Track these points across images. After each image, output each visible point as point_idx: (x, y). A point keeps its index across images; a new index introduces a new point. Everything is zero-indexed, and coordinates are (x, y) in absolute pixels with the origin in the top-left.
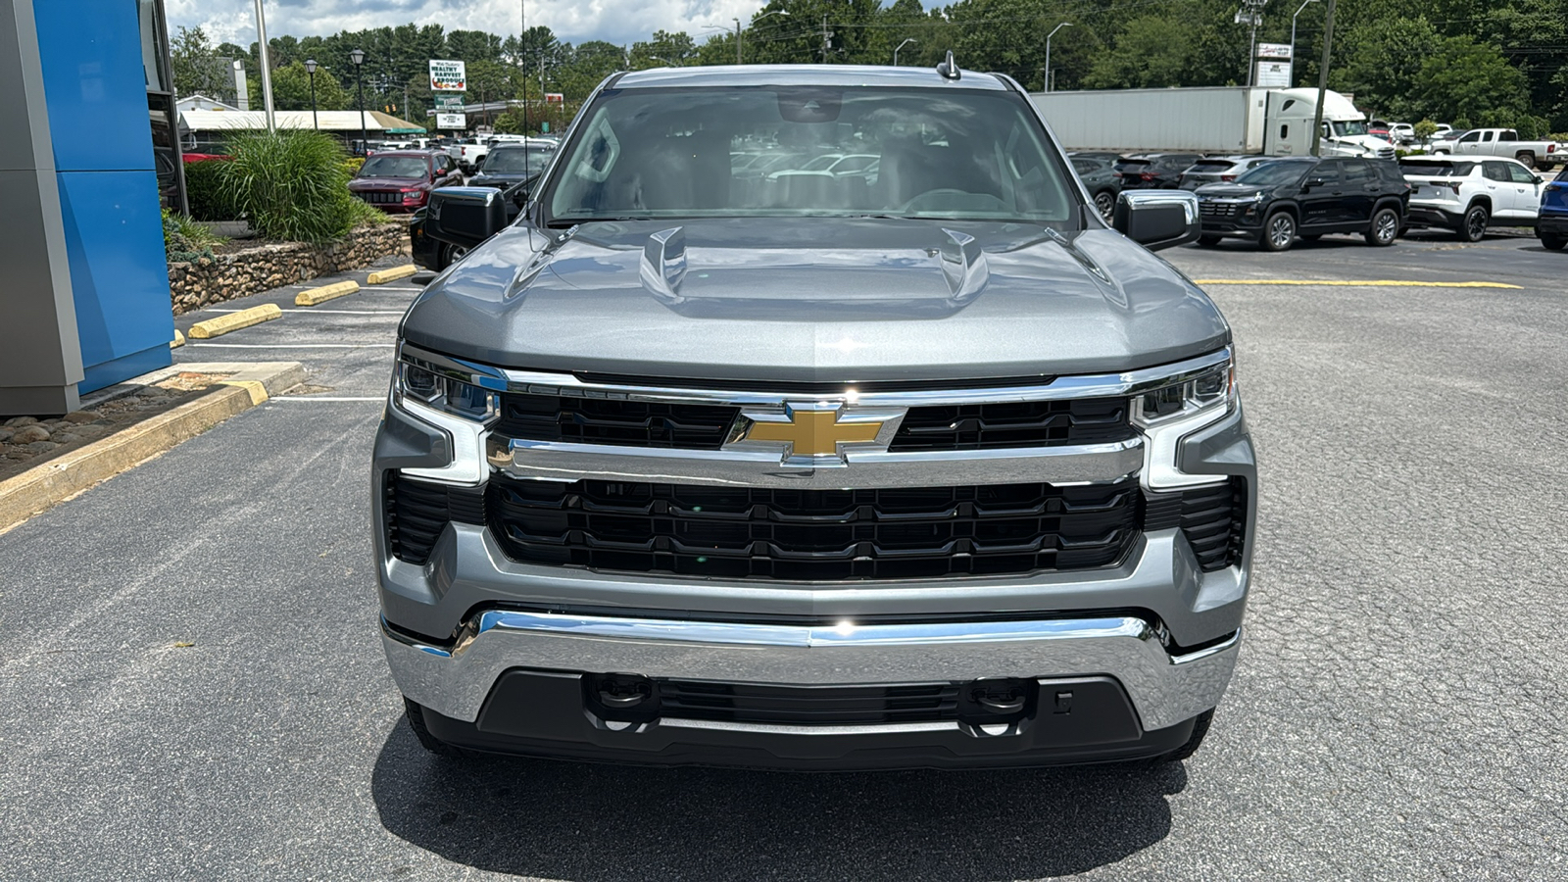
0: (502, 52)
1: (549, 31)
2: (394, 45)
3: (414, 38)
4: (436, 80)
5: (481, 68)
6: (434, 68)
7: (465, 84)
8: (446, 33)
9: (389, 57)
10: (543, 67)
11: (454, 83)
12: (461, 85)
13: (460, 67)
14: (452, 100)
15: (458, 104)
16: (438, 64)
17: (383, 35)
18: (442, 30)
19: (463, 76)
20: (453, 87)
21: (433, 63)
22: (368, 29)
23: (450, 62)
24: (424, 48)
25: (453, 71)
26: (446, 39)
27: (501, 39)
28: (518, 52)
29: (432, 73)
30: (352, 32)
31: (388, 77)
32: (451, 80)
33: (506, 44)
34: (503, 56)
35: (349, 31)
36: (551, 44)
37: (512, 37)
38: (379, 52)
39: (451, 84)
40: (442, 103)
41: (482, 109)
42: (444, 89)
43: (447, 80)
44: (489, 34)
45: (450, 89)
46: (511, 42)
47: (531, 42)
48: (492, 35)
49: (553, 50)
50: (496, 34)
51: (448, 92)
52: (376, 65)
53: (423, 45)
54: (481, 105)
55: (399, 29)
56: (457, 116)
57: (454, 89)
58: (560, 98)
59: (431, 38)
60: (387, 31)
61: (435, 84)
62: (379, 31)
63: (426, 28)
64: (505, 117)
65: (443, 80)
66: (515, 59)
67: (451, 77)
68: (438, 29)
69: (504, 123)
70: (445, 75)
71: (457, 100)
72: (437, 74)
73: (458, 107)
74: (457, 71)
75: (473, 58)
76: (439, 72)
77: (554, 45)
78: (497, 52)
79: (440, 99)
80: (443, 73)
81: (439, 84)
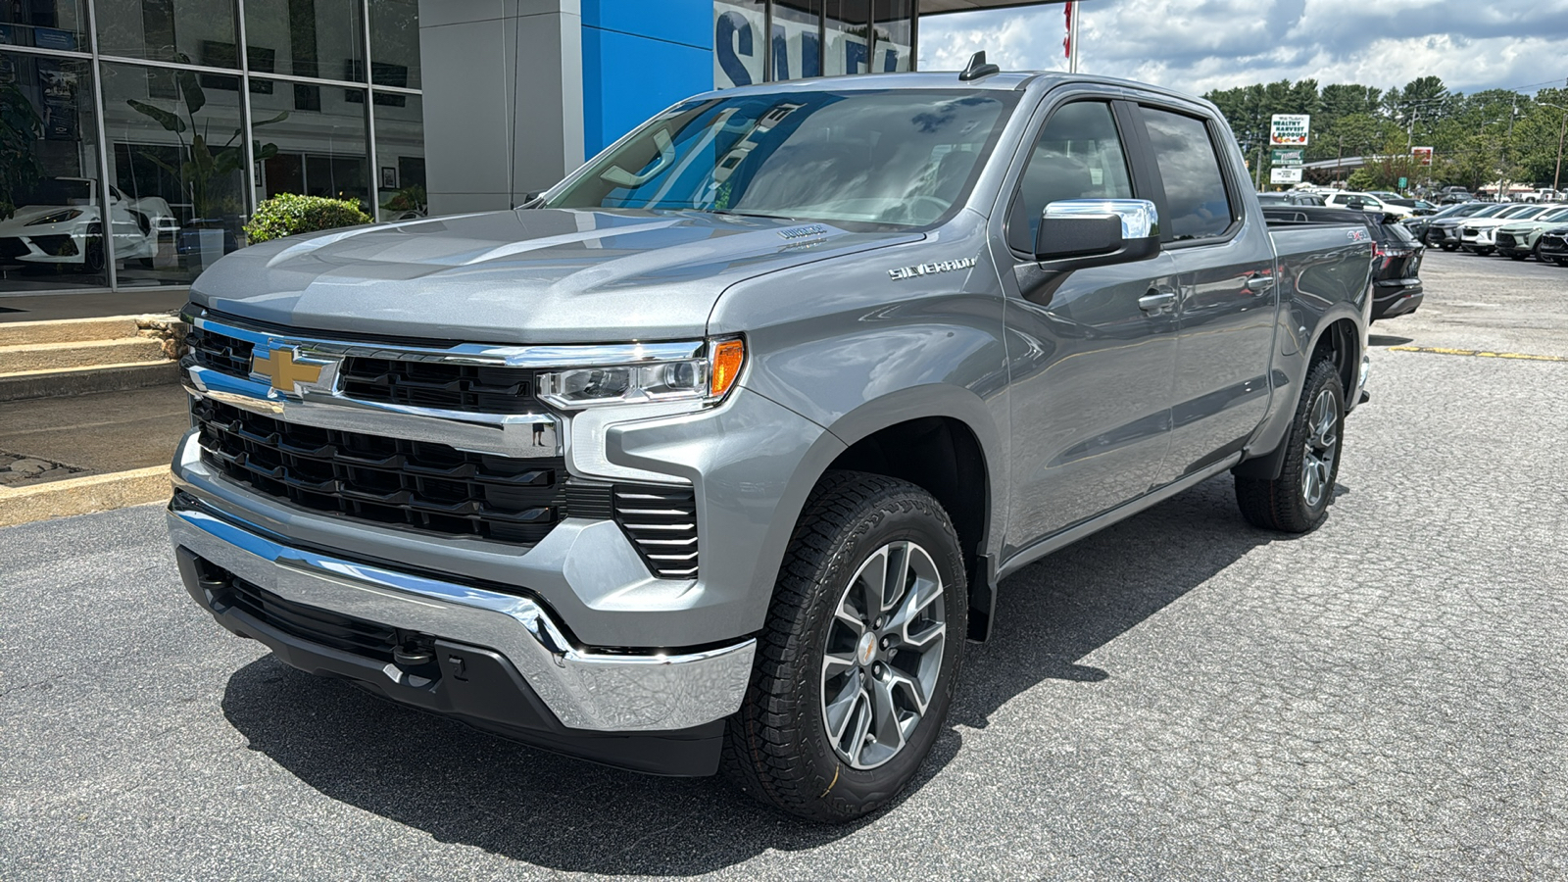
0: (1380, 104)
1: (1439, 81)
2: (1264, 102)
3: (1286, 94)
4: (1276, 135)
5: (1352, 122)
6: (1275, 123)
7: (1307, 138)
8: (1320, 89)
9: (1257, 113)
10: (1414, 119)
11: (1295, 138)
12: (1302, 139)
13: (1304, 121)
14: (1291, 154)
15: (1296, 159)
16: (1281, 118)
17: (1253, 92)
18: (1316, 85)
19: (1306, 130)
20: (1294, 141)
21: (1276, 118)
22: (1239, 88)
23: (1294, 116)
24: (1294, 104)
25: (1297, 126)
26: (1320, 94)
27: (1381, 92)
28: (1398, 105)
29: (1274, 128)
30: (1223, 91)
31: (1253, 135)
32: (1293, 135)
33: (1386, 97)
34: (1380, 110)
35: (1219, 90)
36: (1439, 94)
37: (1394, 90)
38: (1247, 109)
39: (1291, 138)
40: (1279, 158)
41: (1337, 165)
42: (1284, 143)
43: (1289, 135)
44: (1368, 87)
45: (1290, 143)
46: (1393, 95)
47: (1416, 93)
48: (1372, 88)
49: (1441, 101)
50: (1376, 87)
51: (1288, 147)
52: (1241, 123)
53: (1294, 101)
54: (1337, 161)
55: (1272, 86)
56: (1294, 171)
57: (1295, 144)
58: (1429, 151)
59: (1303, 94)
60: (1258, 89)
61: (1275, 139)
62: (1250, 88)
63: (1300, 84)
64: (1362, 172)
65: (1284, 134)
66: (1394, 112)
67: (1293, 131)
68: (1312, 84)
69: (1360, 178)
70: (1287, 129)
71: (1296, 154)
72: (1278, 129)
73: (1296, 162)
74: (1301, 126)
75: (1345, 112)
76: (1281, 127)
77: (1442, 95)
78: (1374, 106)
79: (1277, 154)
80: (1285, 127)
81: (1279, 139)
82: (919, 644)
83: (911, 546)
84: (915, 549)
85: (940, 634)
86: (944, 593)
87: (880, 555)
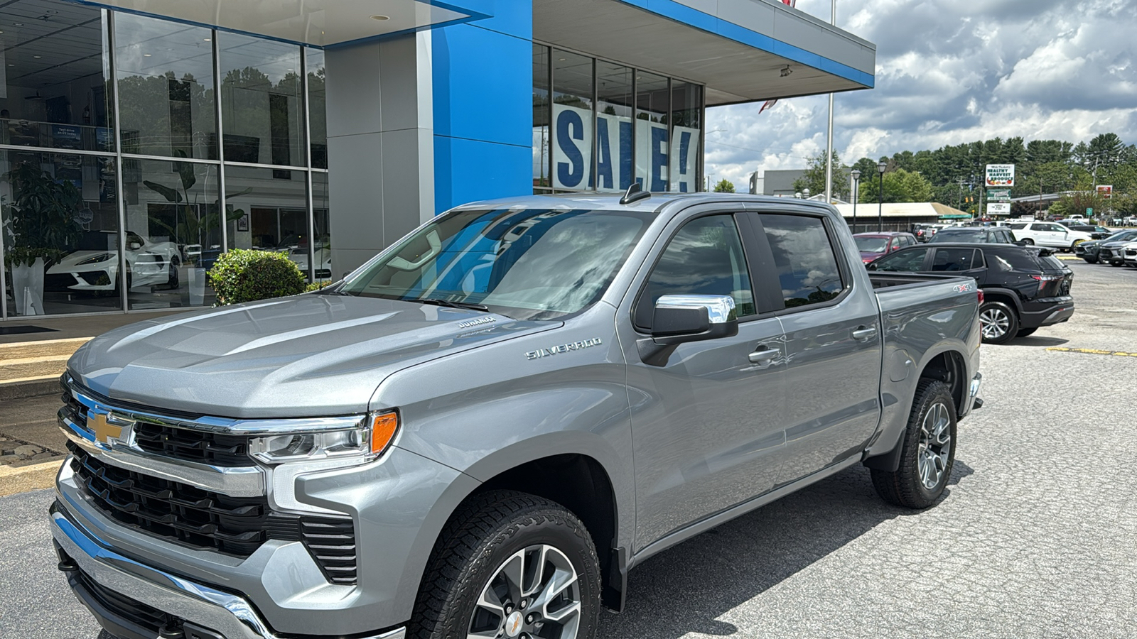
0: (1073, 153)
1: (1116, 136)
2: (984, 154)
3: (999, 148)
4: (990, 179)
5: (1050, 167)
6: (989, 171)
7: (1013, 181)
8: (1025, 144)
9: (979, 162)
10: (1097, 165)
11: (1004, 181)
12: (1010, 182)
13: (1011, 168)
14: (1001, 193)
15: (1006, 196)
16: (993, 167)
17: (975, 147)
18: (1022, 141)
19: (1012, 175)
20: (1003, 183)
21: (989, 167)
22: (965, 143)
23: (1003, 165)
24: (1007, 155)
25: (1005, 172)
26: (1026, 148)
27: (1072, 145)
28: (1086, 154)
29: (988, 175)
30: (953, 146)
31: (976, 177)
32: (1002, 179)
33: (1076, 149)
34: (1072, 159)
35: (950, 145)
36: (1116, 146)
37: (1082, 143)
38: (971, 159)
39: (1001, 181)
40: (993, 196)
41: (1039, 199)
42: (996, 185)
43: (999, 179)
44: (1063, 142)
45: (1001, 185)
46: (1081, 148)
47: (1099, 146)
48: (1065, 142)
49: (1118, 151)
50: (1068, 142)
51: (999, 187)
52: (967, 169)
53: (1006, 153)
54: (1039, 196)
55: (988, 142)
56: (1004, 205)
57: (1004, 185)
58: (1109, 188)
59: (1012, 147)
60: (979, 145)
61: (989, 182)
62: (973, 144)
63: (1010, 141)
64: (1058, 204)
65: (995, 179)
66: (1083, 160)
67: (1002, 176)
68: (1019, 141)
69: (1057, 209)
70: (998, 175)
71: (1006, 193)
72: (991, 175)
73: (1006, 198)
74: (1008, 172)
75: (1044, 161)
76: (993, 173)
77: (1119, 147)
78: (1066, 156)
79: (991, 193)
80: (996, 173)
81: (992, 182)
82: (557, 619)
83: (546, 548)
84: (550, 551)
85: (576, 610)
86: (578, 580)
87: (518, 557)
